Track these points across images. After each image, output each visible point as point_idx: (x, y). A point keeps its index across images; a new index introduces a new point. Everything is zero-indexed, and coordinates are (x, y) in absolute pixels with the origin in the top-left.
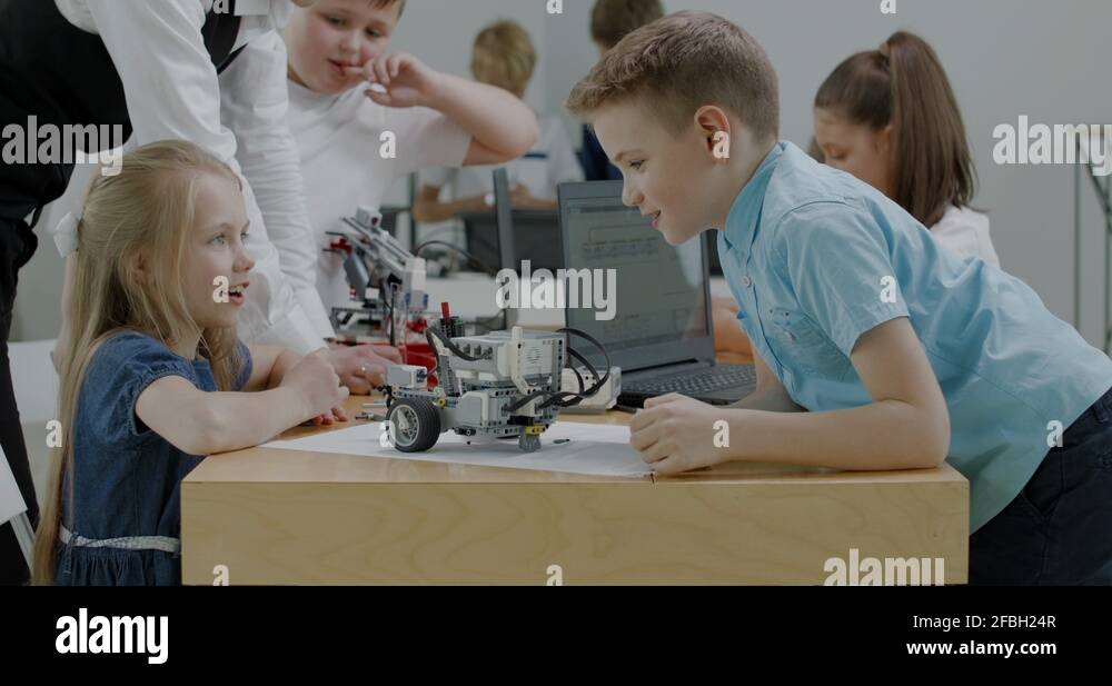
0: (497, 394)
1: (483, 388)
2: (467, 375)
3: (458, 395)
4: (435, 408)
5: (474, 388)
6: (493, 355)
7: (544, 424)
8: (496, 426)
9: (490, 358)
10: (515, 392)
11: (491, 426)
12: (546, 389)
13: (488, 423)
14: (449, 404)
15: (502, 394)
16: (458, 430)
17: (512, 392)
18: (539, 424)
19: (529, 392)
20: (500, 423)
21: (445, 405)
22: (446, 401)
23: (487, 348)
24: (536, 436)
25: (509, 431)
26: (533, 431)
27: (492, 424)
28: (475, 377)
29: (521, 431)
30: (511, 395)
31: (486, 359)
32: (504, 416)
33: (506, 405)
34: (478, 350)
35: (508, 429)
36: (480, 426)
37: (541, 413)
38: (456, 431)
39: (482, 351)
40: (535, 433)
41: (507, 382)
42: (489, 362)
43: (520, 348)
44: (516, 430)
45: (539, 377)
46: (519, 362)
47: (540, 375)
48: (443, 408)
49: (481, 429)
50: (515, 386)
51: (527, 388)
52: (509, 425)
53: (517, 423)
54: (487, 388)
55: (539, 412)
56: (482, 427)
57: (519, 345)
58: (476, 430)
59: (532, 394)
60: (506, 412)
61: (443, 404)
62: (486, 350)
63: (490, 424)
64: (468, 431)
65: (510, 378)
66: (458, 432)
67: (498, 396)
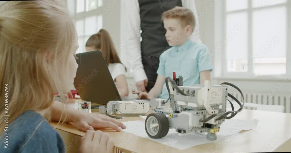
0: (197, 113)
1: (190, 110)
2: (183, 103)
3: (178, 112)
4: (167, 118)
5: (186, 110)
6: (195, 94)
7: (218, 127)
8: (196, 129)
9: (194, 96)
10: (205, 112)
11: (194, 129)
12: (219, 110)
13: (192, 128)
14: (174, 117)
15: (199, 113)
16: (177, 130)
17: (204, 112)
18: (216, 127)
19: (212, 113)
20: (198, 127)
21: (172, 117)
22: (173, 115)
23: (192, 91)
24: (215, 134)
25: (202, 131)
26: (214, 132)
27: (194, 128)
28: (186, 105)
29: (208, 131)
30: (203, 114)
31: (192, 96)
32: (200, 124)
33: (201, 119)
34: (188, 91)
35: (202, 130)
36: (188, 129)
37: (217, 122)
38: (176, 130)
39: (190, 92)
40: (215, 133)
41: (202, 107)
42: (193, 97)
43: (208, 91)
44: (206, 130)
45: (216, 105)
46: (208, 98)
47: (217, 104)
48: (171, 118)
49: (188, 130)
50: (205, 109)
51: (212, 110)
52: (202, 128)
53: (206, 127)
54: (192, 110)
55: (216, 122)
56: (189, 129)
57: (208, 90)
58: (186, 130)
59: (213, 113)
60: (201, 122)
61: (171, 116)
62: (192, 92)
63: (193, 128)
64: (182, 131)
65: (203, 105)
66: (177, 131)
67: (198, 114)
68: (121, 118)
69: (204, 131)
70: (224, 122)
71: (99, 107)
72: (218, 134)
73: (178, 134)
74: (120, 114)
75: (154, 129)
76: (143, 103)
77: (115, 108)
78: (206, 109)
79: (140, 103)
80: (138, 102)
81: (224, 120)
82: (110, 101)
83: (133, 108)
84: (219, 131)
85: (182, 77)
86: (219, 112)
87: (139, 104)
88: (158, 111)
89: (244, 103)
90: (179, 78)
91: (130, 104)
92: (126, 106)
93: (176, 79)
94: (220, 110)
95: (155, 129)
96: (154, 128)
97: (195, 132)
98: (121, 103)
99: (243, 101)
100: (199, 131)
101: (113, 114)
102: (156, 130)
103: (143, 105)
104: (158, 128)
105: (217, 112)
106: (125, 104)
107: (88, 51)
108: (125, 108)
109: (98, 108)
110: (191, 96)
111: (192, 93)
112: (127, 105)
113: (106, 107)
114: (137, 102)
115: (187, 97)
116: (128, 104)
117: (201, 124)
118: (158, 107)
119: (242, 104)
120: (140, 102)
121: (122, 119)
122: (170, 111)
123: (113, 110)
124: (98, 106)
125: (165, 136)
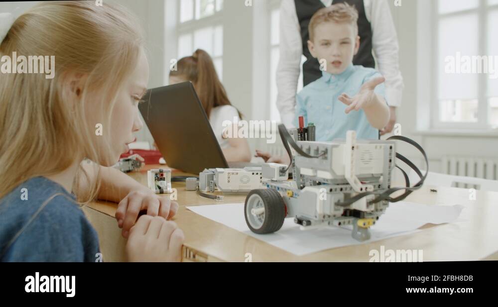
0: (331, 190)
2: (309, 172)
6: (329, 155)
7: (375, 216)
8: (331, 218)
9: (326, 158)
10: (348, 189)
11: (326, 219)
12: (377, 186)
13: (322, 216)
14: (294, 196)
15: (336, 190)
16: (297, 220)
17: (346, 189)
18: (372, 216)
19: (361, 189)
20: (334, 216)
21: (292, 197)
22: (293, 193)
23: (324, 149)
24: (366, 228)
25: (342, 223)
26: (364, 224)
27: (326, 217)
28: (315, 174)
29: (354, 224)
30: (344, 191)
31: (323, 159)
32: (336, 210)
33: (339, 201)
34: (317, 150)
35: (342, 221)
36: (315, 218)
37: (372, 207)
38: (295, 220)
39: (320, 152)
40: (366, 226)
41: (342, 180)
42: (324, 161)
43: (353, 149)
44: (349, 222)
45: (371, 176)
46: (352, 162)
47: (372, 174)
48: (289, 199)
49: (316, 221)
50: (348, 184)
51: (360, 185)
52: (343, 217)
53: (350, 215)
54: (324, 184)
55: (370, 206)
56: (317, 219)
57: (353, 147)
58: (312, 221)
59: (364, 191)
60: (339, 207)
61: (290, 195)
62: (323, 151)
63: (324, 217)
64: (304, 222)
65: (344, 176)
66: (297, 222)
67: (332, 192)
68: (219, 197)
69: (347, 222)
70: (388, 207)
71: (187, 179)
72: (372, 228)
73: (299, 227)
74: (219, 190)
75: (259, 217)
76: (259, 173)
77: (213, 180)
78: (350, 182)
79: (255, 173)
80: (252, 171)
81: (386, 205)
82: (206, 169)
83: (241, 181)
84: (374, 223)
85: (314, 125)
86: (378, 189)
87: (253, 174)
88: (272, 186)
89: (427, 171)
90: (308, 127)
91: (237, 174)
92: (229, 178)
93: (304, 129)
94: (380, 185)
95: (261, 217)
96: (260, 215)
97: (329, 223)
98: (223, 172)
99: (426, 169)
100: (336, 223)
101: (209, 192)
102: (262, 219)
103: (259, 176)
104: (264, 215)
105: (371, 188)
106: (229, 173)
107: (173, 83)
108: (229, 181)
109: (185, 181)
110: (321, 157)
111: (323, 153)
112: (231, 176)
113: (198, 179)
114: (249, 171)
115: (315, 160)
116: (233, 174)
117: (339, 210)
118: (273, 179)
119: (423, 173)
120: (255, 171)
121: (220, 201)
122: (291, 186)
123: (209, 185)
124: (186, 177)
125: (279, 231)
